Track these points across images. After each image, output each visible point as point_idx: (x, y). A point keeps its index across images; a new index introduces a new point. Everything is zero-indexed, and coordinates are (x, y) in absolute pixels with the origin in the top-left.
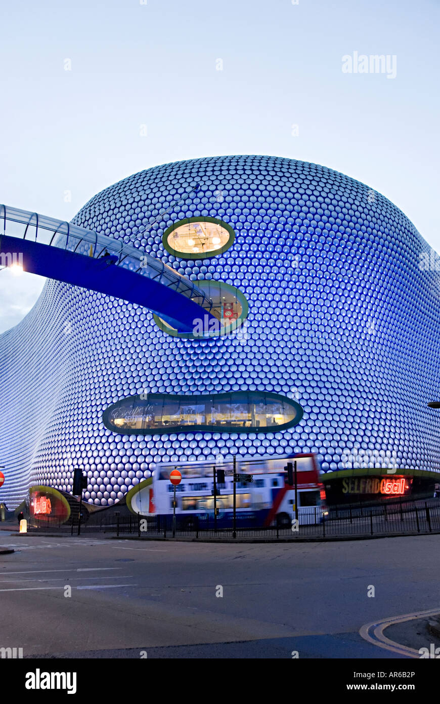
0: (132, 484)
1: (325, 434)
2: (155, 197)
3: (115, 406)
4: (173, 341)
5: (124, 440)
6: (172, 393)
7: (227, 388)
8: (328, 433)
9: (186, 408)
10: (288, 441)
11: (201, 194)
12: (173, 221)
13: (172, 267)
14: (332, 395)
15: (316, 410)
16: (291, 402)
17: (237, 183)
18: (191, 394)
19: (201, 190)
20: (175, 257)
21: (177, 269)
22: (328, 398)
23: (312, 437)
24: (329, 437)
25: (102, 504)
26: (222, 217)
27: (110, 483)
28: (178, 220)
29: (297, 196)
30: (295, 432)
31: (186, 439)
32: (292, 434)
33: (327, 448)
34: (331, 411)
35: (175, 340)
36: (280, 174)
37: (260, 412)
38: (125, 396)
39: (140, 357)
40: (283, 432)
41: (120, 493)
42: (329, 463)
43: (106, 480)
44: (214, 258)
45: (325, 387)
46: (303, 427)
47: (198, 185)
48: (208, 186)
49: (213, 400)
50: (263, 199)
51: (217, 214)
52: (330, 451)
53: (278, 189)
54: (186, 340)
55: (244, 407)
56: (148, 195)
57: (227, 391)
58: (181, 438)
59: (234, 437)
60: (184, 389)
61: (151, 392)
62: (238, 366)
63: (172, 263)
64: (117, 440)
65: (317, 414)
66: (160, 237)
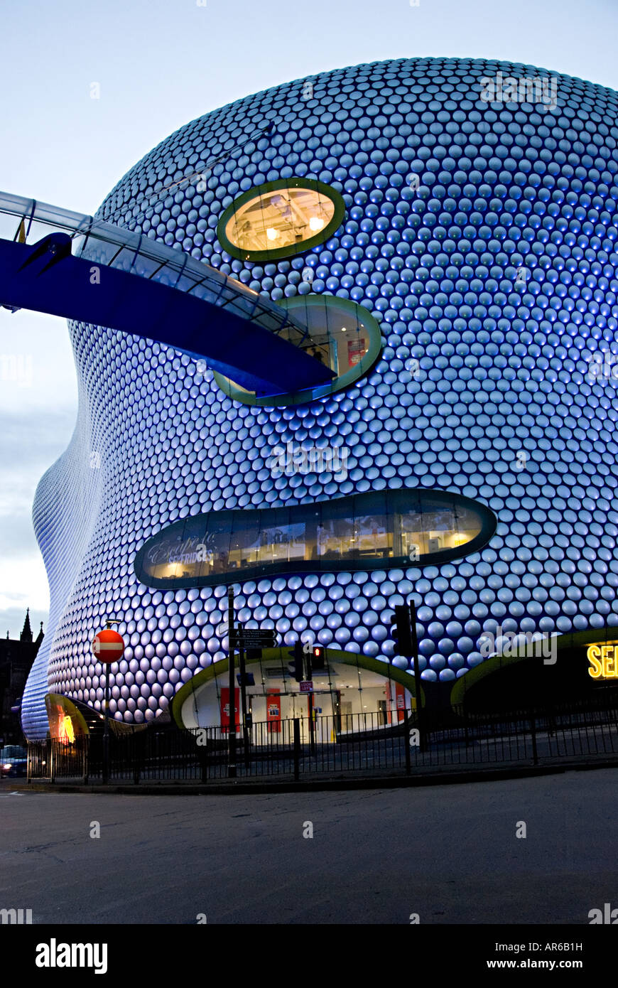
0: (180, 680)
1: (543, 562)
2: (199, 160)
3: (154, 540)
4: (250, 414)
5: (167, 601)
6: (248, 507)
7: (348, 489)
8: (550, 558)
9: (270, 531)
10: (467, 579)
11: (279, 139)
12: (233, 196)
13: (239, 280)
14: (555, 487)
15: (522, 516)
16: (472, 504)
17: (342, 108)
18: (282, 506)
19: (277, 133)
20: (242, 262)
21: (248, 284)
22: (548, 492)
23: (517, 568)
24: (552, 567)
25: (138, 720)
26: (318, 174)
27: (145, 681)
28: (241, 193)
29: (458, 116)
30: (482, 560)
31: (271, 590)
32: (474, 565)
33: (548, 589)
34: (554, 516)
35: (253, 411)
36: (425, 81)
37: (411, 529)
38: (171, 522)
39: (197, 450)
40: (457, 562)
41: (163, 699)
42: (555, 618)
43: (139, 674)
44: (310, 252)
45: (540, 472)
46: (497, 551)
47: (272, 124)
48: (290, 123)
49: (320, 512)
50: (393, 130)
51: (309, 171)
52: (557, 593)
53: (419, 107)
54: (272, 410)
55: (377, 521)
56: (188, 158)
57: (346, 494)
58: (264, 587)
59: (361, 578)
60: (268, 498)
61: (212, 509)
62: (367, 446)
63: (238, 274)
64: (155, 602)
65: (526, 524)
66: (214, 229)
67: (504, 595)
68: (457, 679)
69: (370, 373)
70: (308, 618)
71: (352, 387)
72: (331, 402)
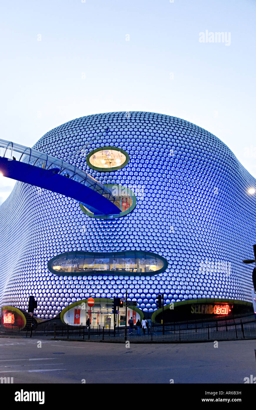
0: (64, 306)
1: (181, 278)
2: (82, 134)
3: (55, 258)
4: (91, 220)
5: (60, 279)
6: (90, 251)
7: (123, 249)
8: (183, 276)
9: (98, 260)
10: (159, 281)
11: (110, 133)
12: (93, 149)
13: (92, 176)
14: (185, 254)
15: (176, 263)
16: (161, 258)
17: (131, 127)
18: (101, 252)
19: (110, 131)
20: (94, 170)
21: (95, 177)
22: (183, 256)
23: (173, 279)
24: (183, 279)
25: (46, 318)
26: (122, 147)
27: (51, 305)
28: (96, 148)
29: (166, 136)
30: (163, 276)
31: (97, 279)
32: (161, 277)
33: (182, 286)
34: (185, 264)
36: (157, 123)
37: (142, 264)
38: (62, 252)
39: (71, 229)
40: (156, 276)
41: (57, 312)
42: (183, 295)
43: (49, 303)
44: (117, 171)
45: (181, 249)
46: (168, 273)
47: (108, 128)
48: (114, 129)
49: (114, 256)
50: (146, 137)
51: (119, 146)
52: (184, 287)
53: (155, 131)
54: (99, 219)
55: (132, 260)
56: (78, 133)
57: (123, 251)
58: (95, 278)
59: (127, 278)
60: (97, 249)
61: (77, 250)
62: (130, 235)
63: (92, 173)
64: (56, 279)
65: (176, 265)
66: (85, 158)
67: (169, 287)
68: (154, 312)
69: (132, 212)
70: (109, 290)
71: (126, 216)
72: (119, 220)
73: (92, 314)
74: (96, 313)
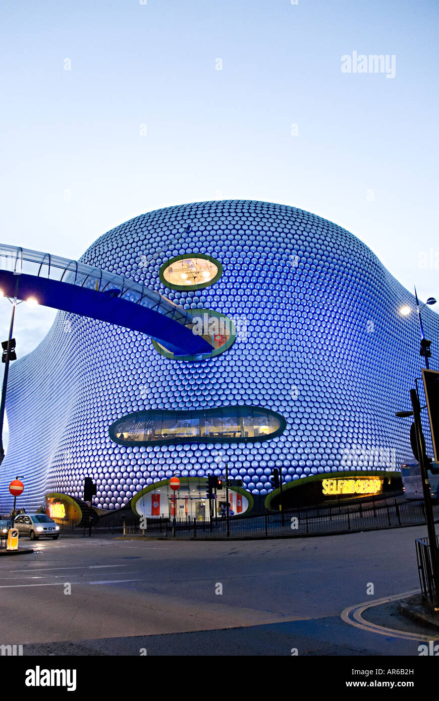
0: (136, 490)
1: (306, 442)
2: (152, 237)
3: (120, 421)
4: (170, 363)
5: (128, 452)
6: (170, 409)
7: (219, 404)
8: (309, 441)
9: (182, 422)
10: (274, 449)
11: (192, 234)
12: (168, 258)
13: (168, 298)
14: (311, 408)
15: (297, 421)
16: (276, 415)
17: (223, 224)
18: (187, 410)
19: (192, 231)
20: (171, 289)
21: (172, 300)
22: (308, 410)
23: (295, 445)
24: (309, 445)
25: (110, 508)
26: (211, 253)
27: (116, 490)
28: (173, 257)
29: (276, 234)
30: (280, 441)
31: (183, 450)
32: (277, 443)
33: (308, 455)
34: (311, 422)
35: (172, 362)
36: (261, 216)
37: (249, 425)
38: (129, 413)
39: (141, 377)
40: (269, 441)
41: (125, 499)
42: (310, 468)
43: (113, 487)
44: (205, 289)
45: (305, 400)
46: (287, 437)
47: (189, 226)
48: (199, 227)
49: (206, 414)
50: (247, 237)
51: (207, 251)
52: (311, 457)
53: (259, 228)
54: (181, 362)
55: (233, 420)
56: (146, 236)
57: (218, 406)
58: (179, 448)
59: (226, 446)
60: (180, 405)
61: (151, 408)
62: (228, 384)
63: (168, 294)
64: (122, 452)
65: (299, 425)
66: (157, 272)
67: (289, 457)
68: (268, 494)
69: (230, 348)
70: (201, 464)
71: (221, 355)
72: (211, 361)
73: (177, 500)
74: (182, 499)
